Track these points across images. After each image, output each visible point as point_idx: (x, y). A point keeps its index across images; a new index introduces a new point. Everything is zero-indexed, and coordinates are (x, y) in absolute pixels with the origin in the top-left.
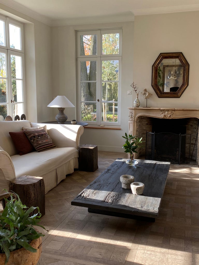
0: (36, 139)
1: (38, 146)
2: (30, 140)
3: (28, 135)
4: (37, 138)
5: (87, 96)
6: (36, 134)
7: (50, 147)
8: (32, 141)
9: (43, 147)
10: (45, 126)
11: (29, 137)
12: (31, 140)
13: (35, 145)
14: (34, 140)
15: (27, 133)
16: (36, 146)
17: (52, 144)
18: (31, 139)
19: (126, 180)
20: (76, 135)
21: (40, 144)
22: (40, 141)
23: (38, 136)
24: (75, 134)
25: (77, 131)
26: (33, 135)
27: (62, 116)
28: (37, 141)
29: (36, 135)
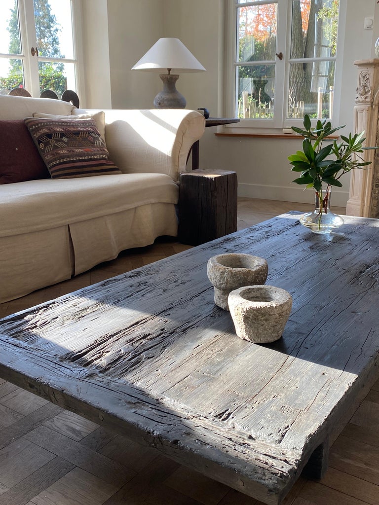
0: (52, 142)
1: (54, 163)
2: (37, 143)
3: (33, 130)
4: (57, 141)
5: (297, 84)
6: (59, 129)
7: (94, 168)
8: (42, 146)
9: (71, 165)
10: (101, 113)
11: (36, 136)
12: (39, 144)
13: (48, 158)
14: (47, 144)
15: (32, 123)
16: (49, 163)
17: (104, 162)
18: (40, 142)
19: (223, 273)
20: (172, 138)
21: (63, 157)
22: (62, 148)
23: (63, 135)
24: (171, 133)
25: (177, 126)
26: (45, 130)
27: (168, 97)
28: (55, 147)
29: (55, 132)
